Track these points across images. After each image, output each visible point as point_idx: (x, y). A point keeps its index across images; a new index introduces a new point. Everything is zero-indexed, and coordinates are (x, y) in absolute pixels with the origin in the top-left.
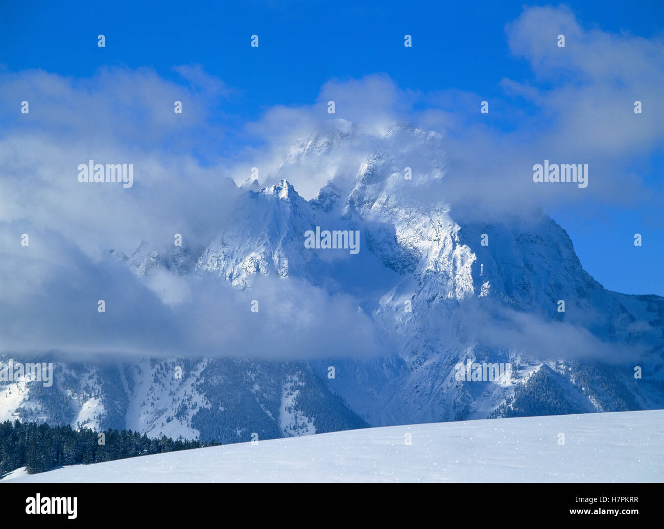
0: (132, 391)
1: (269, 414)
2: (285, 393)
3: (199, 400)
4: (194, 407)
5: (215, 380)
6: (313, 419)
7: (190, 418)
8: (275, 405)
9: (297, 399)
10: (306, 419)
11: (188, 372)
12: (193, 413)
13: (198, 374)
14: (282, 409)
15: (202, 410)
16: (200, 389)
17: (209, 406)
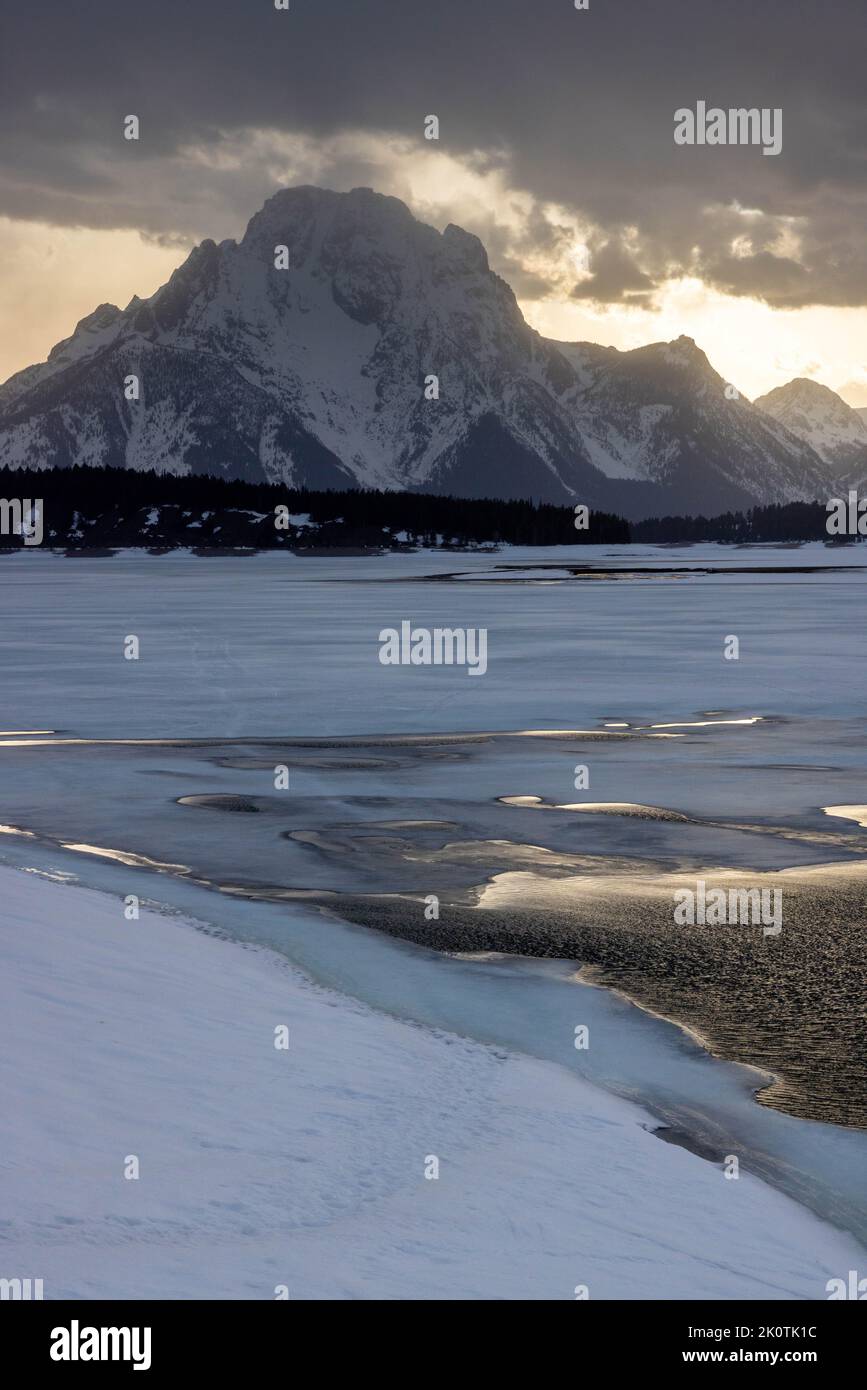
0: (130, 432)
1: (252, 450)
2: (264, 431)
3: (191, 438)
4: (185, 445)
5: (205, 420)
6: (290, 454)
7: (182, 453)
8: (256, 442)
9: (276, 436)
10: (284, 455)
11: (179, 413)
12: (184, 449)
13: (188, 414)
14: (262, 444)
15: (192, 446)
16: (192, 427)
17: (199, 443)
